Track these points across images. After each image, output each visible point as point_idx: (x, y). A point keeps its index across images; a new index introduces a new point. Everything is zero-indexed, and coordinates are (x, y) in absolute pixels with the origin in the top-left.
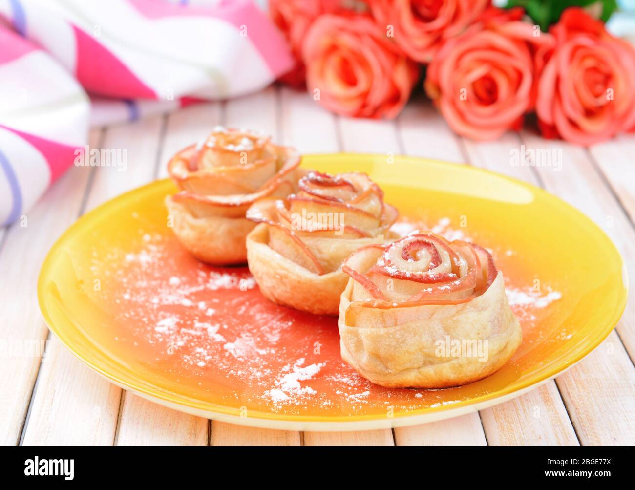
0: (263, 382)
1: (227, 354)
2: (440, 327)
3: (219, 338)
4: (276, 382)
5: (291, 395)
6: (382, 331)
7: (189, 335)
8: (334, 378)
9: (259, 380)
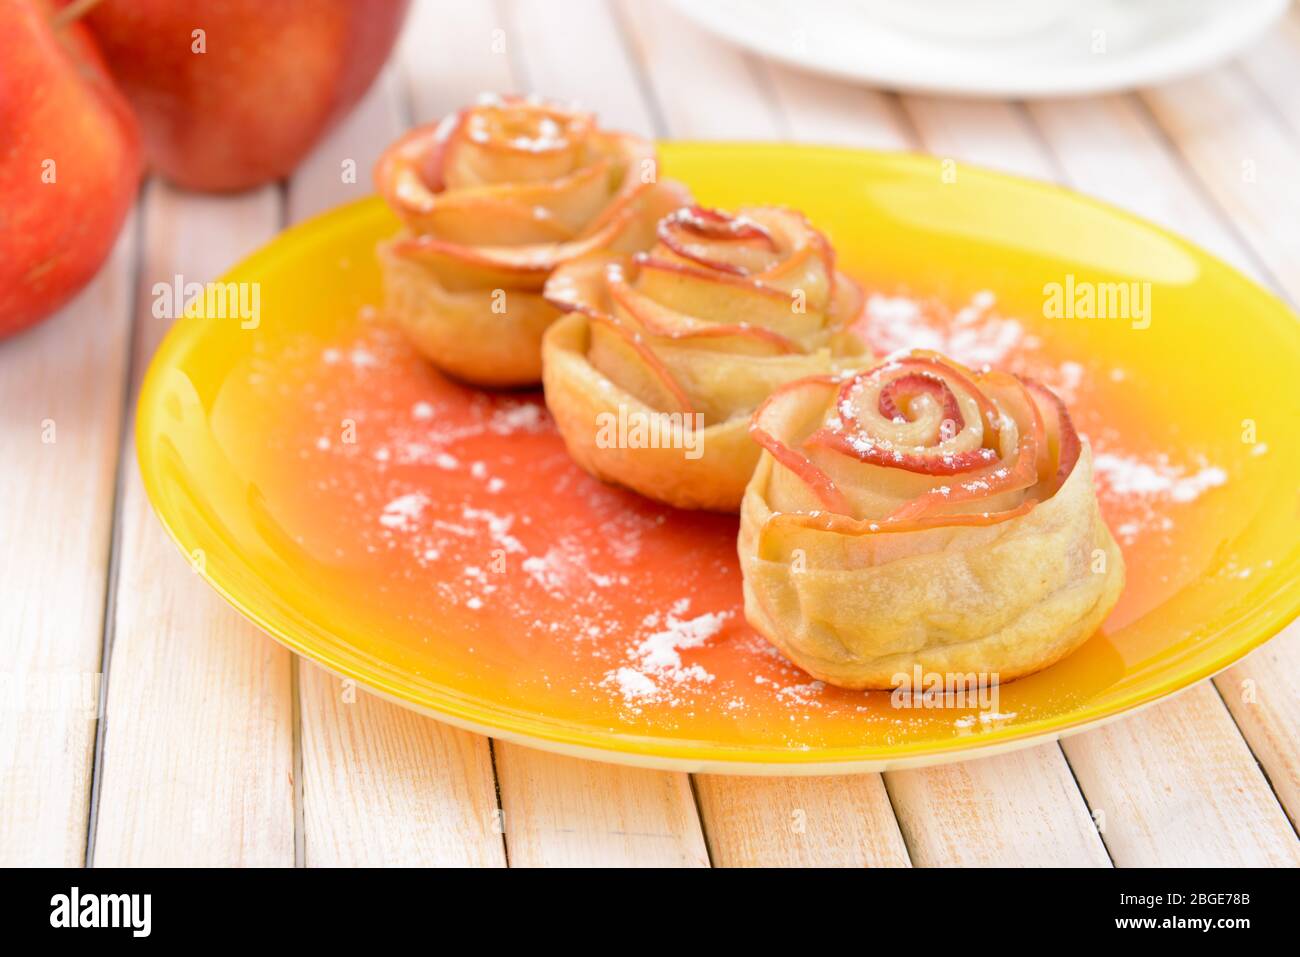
0: (604, 650)
1: (529, 583)
2: (963, 568)
3: (512, 544)
4: (630, 651)
5: (661, 684)
6: (842, 577)
7: (450, 535)
8: (751, 646)
9: (595, 644)
